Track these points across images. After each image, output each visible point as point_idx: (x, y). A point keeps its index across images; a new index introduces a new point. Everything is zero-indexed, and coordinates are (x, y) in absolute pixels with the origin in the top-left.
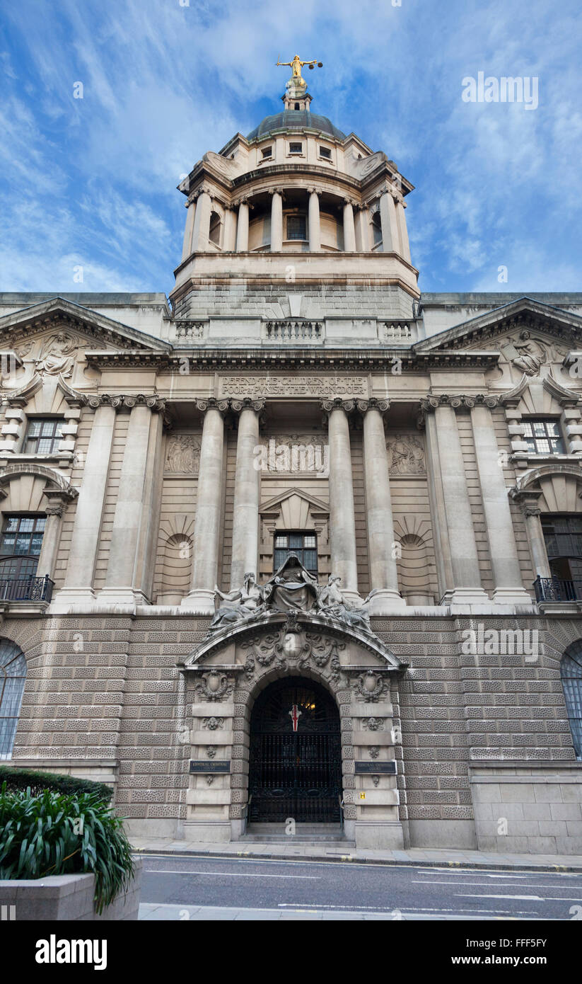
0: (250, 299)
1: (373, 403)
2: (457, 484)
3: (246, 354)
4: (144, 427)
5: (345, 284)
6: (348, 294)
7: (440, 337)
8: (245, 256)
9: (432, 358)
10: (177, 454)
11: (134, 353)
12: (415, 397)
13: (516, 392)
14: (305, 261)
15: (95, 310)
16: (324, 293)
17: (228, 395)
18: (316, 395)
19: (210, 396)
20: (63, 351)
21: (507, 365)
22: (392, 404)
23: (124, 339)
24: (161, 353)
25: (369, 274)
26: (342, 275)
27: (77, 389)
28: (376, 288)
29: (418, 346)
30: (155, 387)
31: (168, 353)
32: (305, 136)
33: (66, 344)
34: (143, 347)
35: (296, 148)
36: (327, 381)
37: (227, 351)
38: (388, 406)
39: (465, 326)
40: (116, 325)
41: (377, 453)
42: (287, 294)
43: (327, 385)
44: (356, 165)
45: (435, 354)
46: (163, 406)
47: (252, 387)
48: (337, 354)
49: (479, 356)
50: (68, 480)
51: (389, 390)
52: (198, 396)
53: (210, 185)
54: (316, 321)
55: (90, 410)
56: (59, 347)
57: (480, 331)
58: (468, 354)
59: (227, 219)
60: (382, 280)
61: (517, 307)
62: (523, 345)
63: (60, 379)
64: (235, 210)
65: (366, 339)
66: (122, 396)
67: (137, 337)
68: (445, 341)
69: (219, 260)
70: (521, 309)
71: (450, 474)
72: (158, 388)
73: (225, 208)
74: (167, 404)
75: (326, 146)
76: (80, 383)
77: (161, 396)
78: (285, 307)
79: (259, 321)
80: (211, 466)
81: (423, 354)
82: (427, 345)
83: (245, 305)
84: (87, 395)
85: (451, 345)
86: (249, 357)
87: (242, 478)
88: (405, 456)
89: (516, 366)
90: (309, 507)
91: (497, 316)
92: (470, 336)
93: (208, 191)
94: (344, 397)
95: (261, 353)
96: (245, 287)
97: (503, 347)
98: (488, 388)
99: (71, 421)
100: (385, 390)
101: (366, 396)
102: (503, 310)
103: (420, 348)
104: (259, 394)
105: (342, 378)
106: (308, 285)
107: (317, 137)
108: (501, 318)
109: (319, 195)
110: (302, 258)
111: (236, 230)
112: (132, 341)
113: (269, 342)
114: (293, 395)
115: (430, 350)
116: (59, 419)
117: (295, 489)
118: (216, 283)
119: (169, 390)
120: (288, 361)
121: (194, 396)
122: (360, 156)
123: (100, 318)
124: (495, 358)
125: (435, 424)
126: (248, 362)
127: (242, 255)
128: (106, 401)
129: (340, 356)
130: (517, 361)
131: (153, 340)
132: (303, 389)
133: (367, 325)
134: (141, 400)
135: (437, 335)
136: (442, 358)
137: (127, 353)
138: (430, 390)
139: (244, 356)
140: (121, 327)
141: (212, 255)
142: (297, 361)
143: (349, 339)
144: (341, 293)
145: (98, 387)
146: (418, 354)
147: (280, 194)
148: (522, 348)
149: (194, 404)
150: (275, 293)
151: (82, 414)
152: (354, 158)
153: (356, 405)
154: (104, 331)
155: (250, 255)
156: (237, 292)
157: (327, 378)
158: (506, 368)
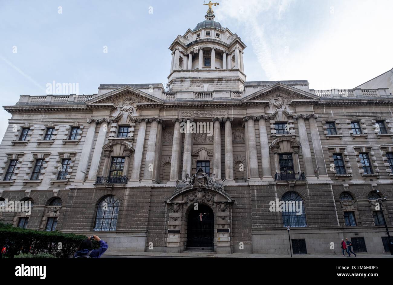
0: (192, 86)
1: (228, 119)
2: (253, 144)
3: (188, 103)
4: (155, 128)
5: (222, 80)
6: (223, 83)
7: (250, 96)
8: (190, 71)
9: (247, 103)
10: (167, 137)
11: (152, 104)
12: (241, 117)
13: (274, 114)
14: (209, 72)
15: (139, 90)
16: (215, 83)
17: (182, 117)
18: (210, 117)
19: (176, 118)
20: (130, 104)
21: (272, 106)
22: (234, 119)
23: (148, 99)
24: (160, 104)
25: (230, 77)
26: (221, 77)
27: (134, 116)
28: (232, 81)
29: (243, 99)
30: (159, 115)
31: (163, 104)
32: (211, 29)
33: (131, 102)
34: (155, 102)
35: (208, 33)
36: (214, 112)
37: (182, 103)
38: (233, 120)
39: (259, 92)
40: (146, 94)
41: (229, 135)
42: (203, 84)
43: (214, 113)
44: (228, 39)
45: (248, 102)
46: (161, 121)
47: (190, 114)
48: (217, 103)
49: (262, 102)
50: (132, 146)
51: (233, 115)
52: (172, 118)
53: (179, 47)
54: (211, 92)
55: (139, 123)
56: (128, 102)
57: (263, 94)
58: (259, 102)
59: (185, 59)
60: (234, 79)
61: (276, 85)
62: (277, 98)
63: (129, 113)
64: (188, 56)
65: (227, 98)
66: (148, 118)
67: (153, 98)
68: (252, 97)
69: (182, 73)
70: (277, 86)
71: (251, 141)
72: (160, 115)
73: (184, 55)
74: (163, 121)
75: (218, 33)
76: (135, 114)
77: (161, 118)
78: (202, 88)
79: (193, 93)
80: (177, 140)
81: (244, 102)
82: (246, 99)
83: (190, 88)
84: (137, 118)
85: (254, 99)
86: (189, 104)
87: (186, 144)
88: (238, 136)
89: (274, 106)
90: (208, 153)
91: (269, 89)
92: (260, 95)
93: (179, 49)
94: (219, 117)
95: (193, 103)
96: (190, 82)
97: (271, 99)
98: (265, 113)
99: (132, 127)
100: (232, 115)
101: (226, 117)
102: (271, 87)
103: (244, 100)
104: (192, 117)
105: (219, 111)
106: (210, 81)
107: (215, 29)
108: (270, 89)
109: (215, 50)
110: (208, 72)
111: (188, 63)
112: (151, 100)
113: (196, 100)
114: (203, 117)
115: (247, 101)
116: (129, 126)
117: (203, 147)
118: (181, 81)
119: (163, 116)
120: (201, 105)
121: (171, 118)
122: (229, 36)
123: (140, 92)
124: (268, 103)
125: (247, 125)
126: (188, 106)
127: (189, 71)
128: (143, 120)
129: (218, 103)
130: (275, 104)
131: (158, 99)
132: (206, 115)
133: (227, 93)
134: (154, 119)
135: (249, 96)
136: (250, 103)
137: (150, 104)
138: (246, 114)
139: (187, 104)
140: (147, 95)
141: (179, 71)
142: (204, 105)
143: (221, 98)
144: (221, 83)
145: (141, 115)
146: (243, 102)
147: (202, 49)
148: (276, 99)
149: (171, 120)
150: (199, 84)
151: (136, 124)
152: (227, 36)
153: (222, 119)
154: (142, 96)
155: (192, 71)
156: (187, 83)
157: (214, 111)
158: (271, 107)
